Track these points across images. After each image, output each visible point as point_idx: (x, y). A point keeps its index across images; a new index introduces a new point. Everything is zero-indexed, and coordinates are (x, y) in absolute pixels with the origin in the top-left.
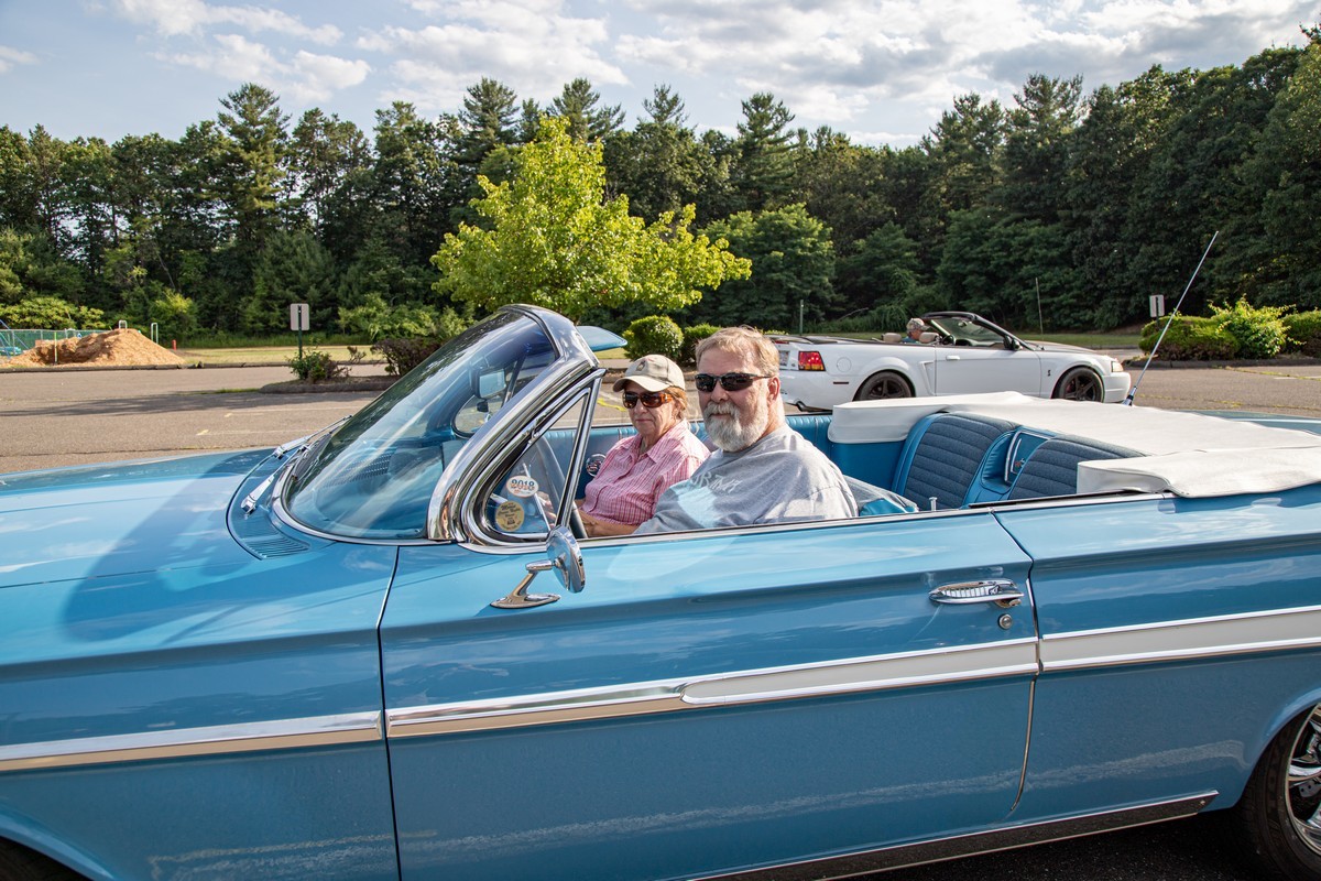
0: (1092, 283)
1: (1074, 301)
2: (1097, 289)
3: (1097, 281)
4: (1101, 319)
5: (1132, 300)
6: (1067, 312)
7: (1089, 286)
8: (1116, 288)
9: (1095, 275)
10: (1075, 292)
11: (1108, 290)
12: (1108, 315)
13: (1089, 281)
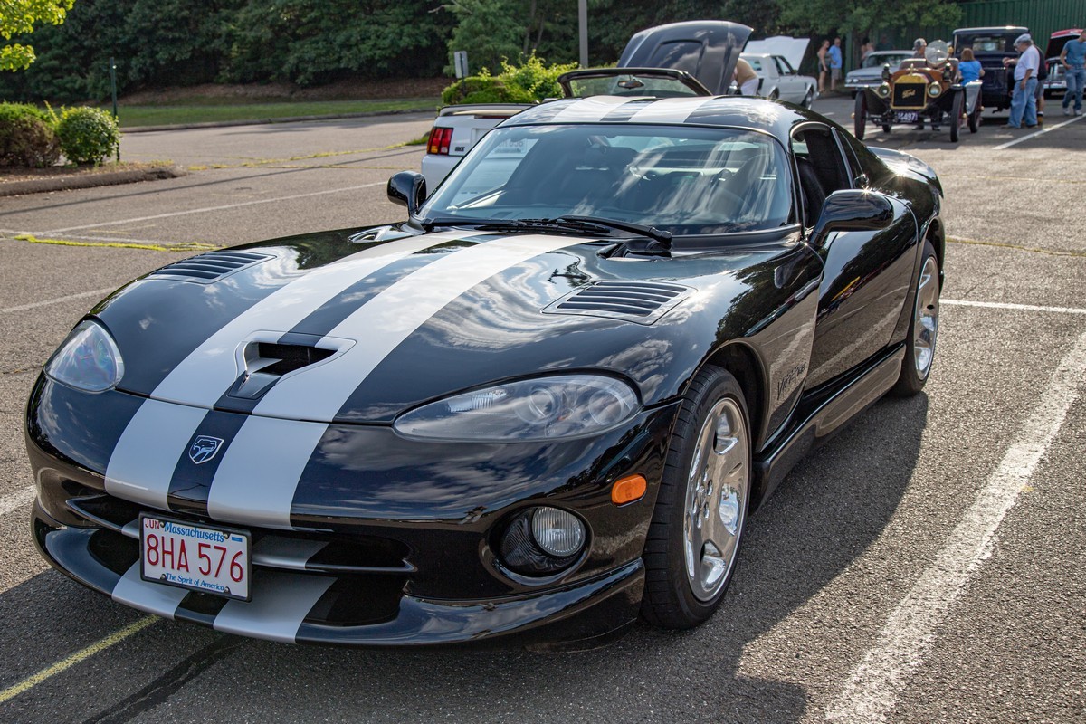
0: (76, 39)
1: (55, 63)
2: (83, 47)
3: (83, 37)
4: (95, 87)
5: (133, 62)
6: (47, 77)
7: (73, 44)
8: (107, 47)
9: (79, 29)
10: (56, 51)
11: (98, 50)
12: (103, 82)
13: (72, 38)
